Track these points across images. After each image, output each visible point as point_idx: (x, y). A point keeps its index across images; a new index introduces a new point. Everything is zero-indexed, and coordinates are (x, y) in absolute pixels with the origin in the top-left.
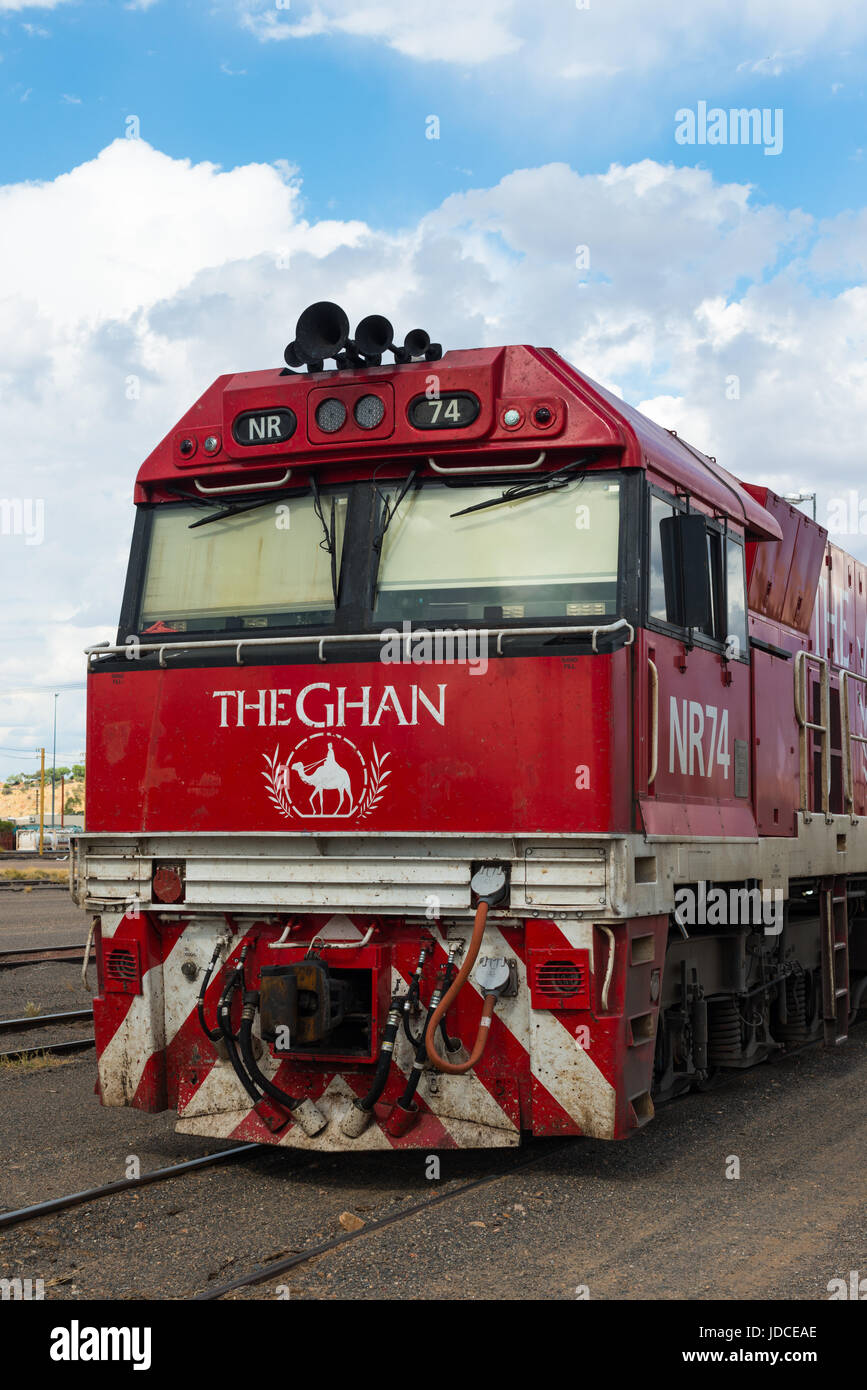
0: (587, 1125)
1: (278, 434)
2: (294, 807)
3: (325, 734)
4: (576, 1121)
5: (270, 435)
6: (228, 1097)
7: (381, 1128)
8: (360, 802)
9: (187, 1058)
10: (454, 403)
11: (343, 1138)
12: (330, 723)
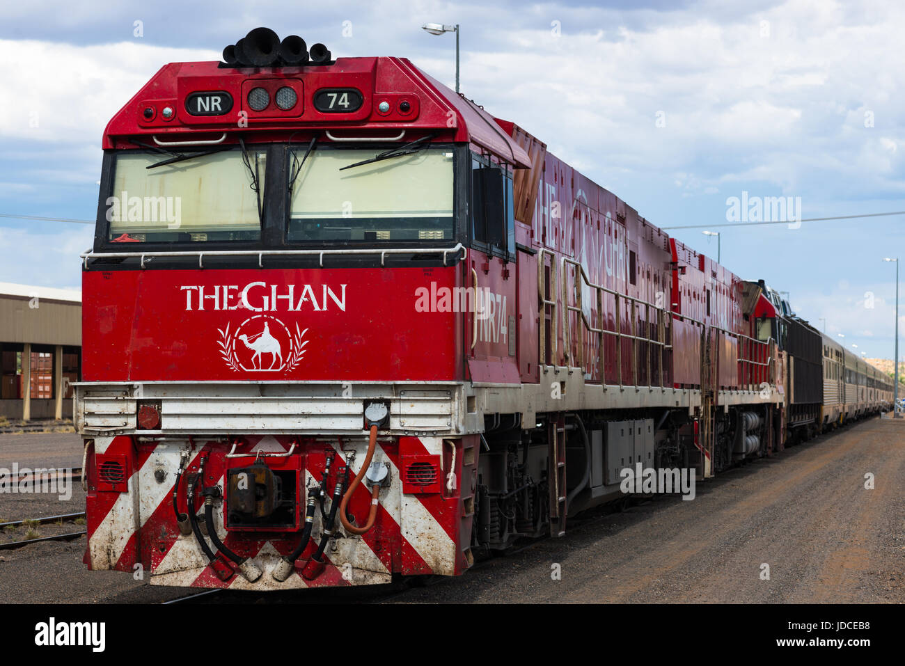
0: (436, 567)
1: (220, 109)
2: (240, 365)
3: (263, 316)
4: (430, 565)
5: (213, 109)
6: (188, 560)
7: (299, 574)
8: (287, 361)
9: (157, 535)
10: (345, 95)
11: (274, 582)
12: (266, 308)
